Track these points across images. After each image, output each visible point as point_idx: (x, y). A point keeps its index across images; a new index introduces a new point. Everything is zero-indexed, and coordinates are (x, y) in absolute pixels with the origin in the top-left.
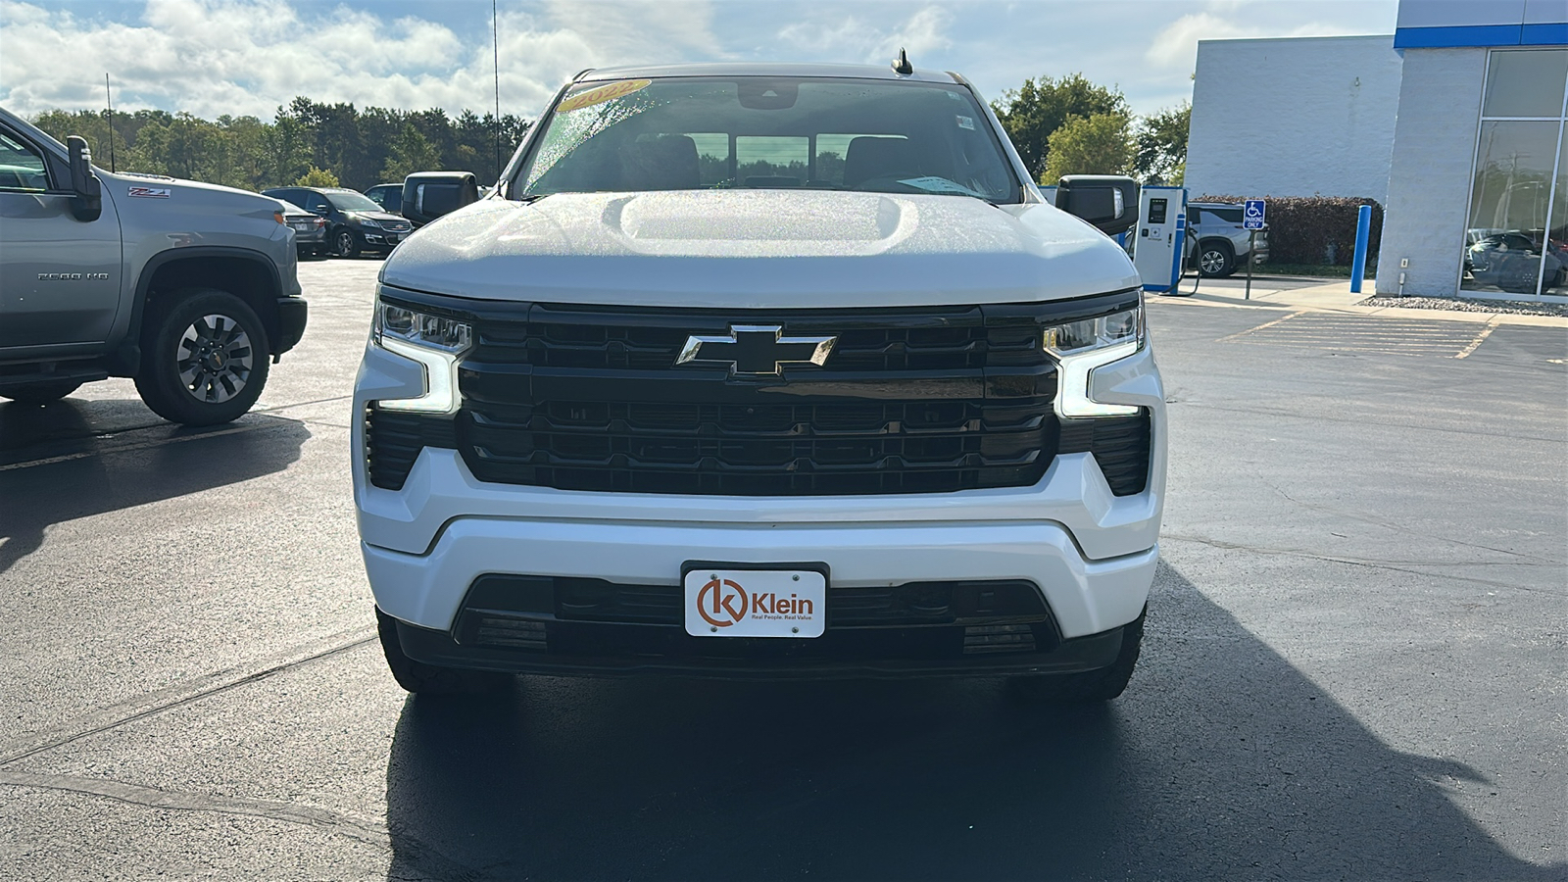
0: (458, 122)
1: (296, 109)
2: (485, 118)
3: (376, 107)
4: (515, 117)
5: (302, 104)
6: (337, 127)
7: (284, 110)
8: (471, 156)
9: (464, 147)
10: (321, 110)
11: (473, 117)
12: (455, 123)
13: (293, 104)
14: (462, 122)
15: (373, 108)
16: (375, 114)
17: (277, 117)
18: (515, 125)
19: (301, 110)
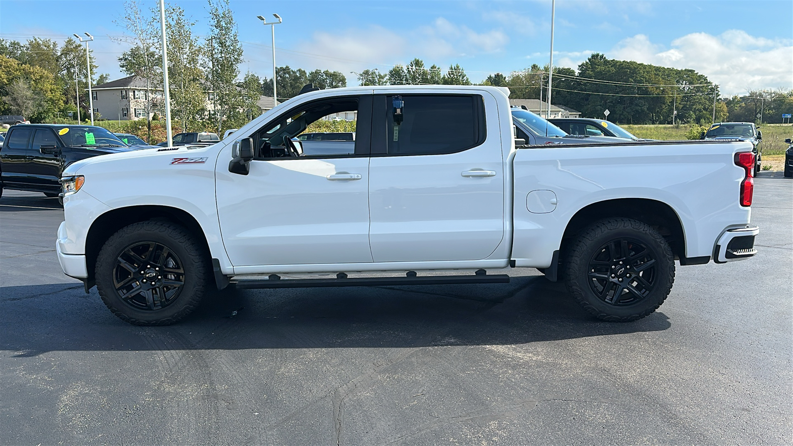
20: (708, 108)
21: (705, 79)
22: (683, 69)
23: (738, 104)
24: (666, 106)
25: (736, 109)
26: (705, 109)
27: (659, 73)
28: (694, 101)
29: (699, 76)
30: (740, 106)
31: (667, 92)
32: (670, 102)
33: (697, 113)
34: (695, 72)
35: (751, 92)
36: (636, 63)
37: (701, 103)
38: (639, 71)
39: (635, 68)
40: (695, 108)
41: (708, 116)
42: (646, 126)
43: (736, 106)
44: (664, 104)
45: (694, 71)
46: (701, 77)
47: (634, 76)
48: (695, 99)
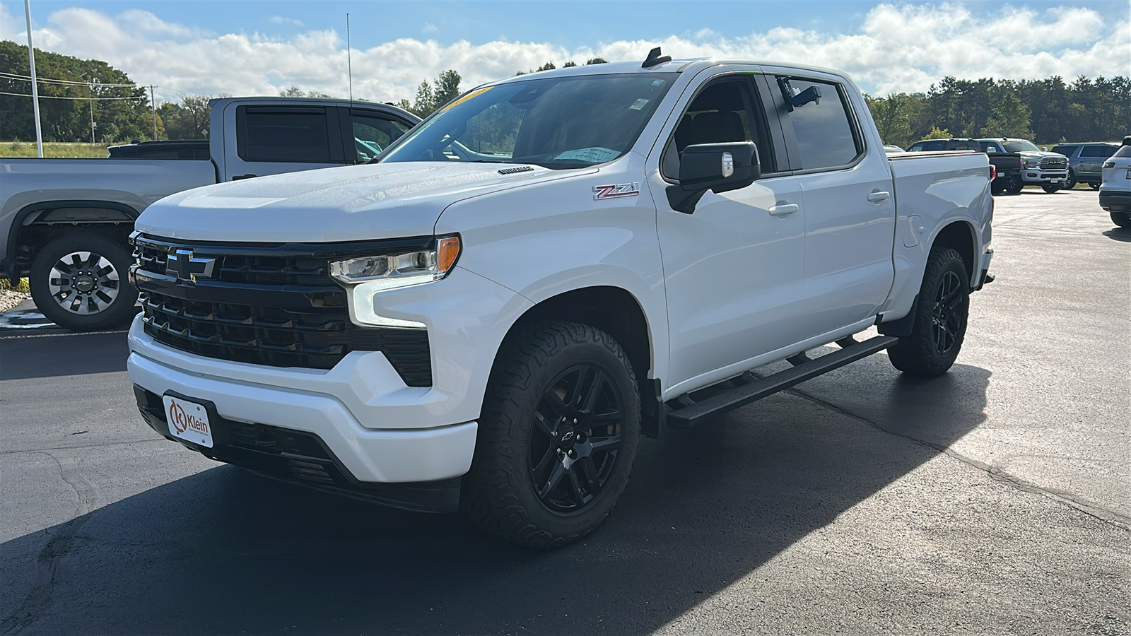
0: (1073, 86)
1: (944, 85)
2: (1098, 81)
3: (1007, 80)
4: (1124, 78)
5: (949, 82)
6: (973, 97)
7: (935, 87)
8: (1080, 112)
9: (1075, 105)
10: (963, 85)
11: (1086, 81)
12: (1070, 86)
13: (942, 82)
14: (1077, 85)
15: (1004, 80)
16: (1005, 85)
17: (929, 93)
18: (1124, 84)
19: (947, 86)
20: (135, 120)
21: (125, 77)
22: (90, 60)
23: (171, 114)
24: (76, 115)
25: (170, 123)
26: (132, 121)
27: (54, 62)
28: (114, 108)
29: (116, 72)
30: (174, 118)
31: (74, 93)
32: (81, 109)
33: (122, 126)
34: (109, 66)
35: (186, 99)
36: (16, 45)
37: (123, 111)
38: (22, 57)
39: (16, 52)
40: (117, 120)
41: (138, 131)
42: (62, 144)
43: (169, 119)
44: (74, 112)
45: (107, 64)
46: (118, 73)
47: (16, 65)
48: (115, 106)
